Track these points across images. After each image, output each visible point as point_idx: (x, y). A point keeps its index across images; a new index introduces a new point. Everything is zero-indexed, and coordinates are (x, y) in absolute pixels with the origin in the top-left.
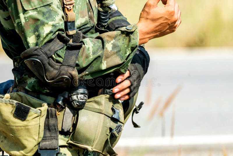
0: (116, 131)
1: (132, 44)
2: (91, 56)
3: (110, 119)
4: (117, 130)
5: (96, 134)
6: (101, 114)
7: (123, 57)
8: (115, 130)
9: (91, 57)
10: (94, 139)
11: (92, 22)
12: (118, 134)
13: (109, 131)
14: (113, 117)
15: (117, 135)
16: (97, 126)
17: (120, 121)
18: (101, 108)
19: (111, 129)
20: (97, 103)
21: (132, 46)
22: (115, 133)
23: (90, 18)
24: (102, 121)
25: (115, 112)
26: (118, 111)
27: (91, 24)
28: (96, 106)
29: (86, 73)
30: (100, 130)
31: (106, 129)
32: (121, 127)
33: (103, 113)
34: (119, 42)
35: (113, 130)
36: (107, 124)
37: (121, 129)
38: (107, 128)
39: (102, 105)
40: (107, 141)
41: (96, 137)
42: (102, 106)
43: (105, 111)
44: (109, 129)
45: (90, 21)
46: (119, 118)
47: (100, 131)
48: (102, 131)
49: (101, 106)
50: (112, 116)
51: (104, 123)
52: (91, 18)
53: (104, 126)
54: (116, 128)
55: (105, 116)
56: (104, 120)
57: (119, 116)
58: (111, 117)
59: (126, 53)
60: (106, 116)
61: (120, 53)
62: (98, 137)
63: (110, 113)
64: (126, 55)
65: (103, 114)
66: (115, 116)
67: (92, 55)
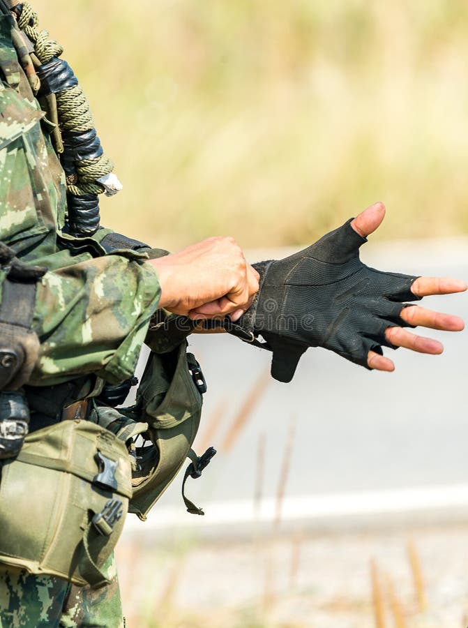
0: (105, 519)
1: (146, 284)
2: (61, 307)
3: (89, 485)
4: (108, 514)
5: (48, 528)
6: (62, 473)
7: (128, 320)
8: (100, 515)
9: (63, 309)
10: (45, 541)
11: (46, 221)
12: (112, 527)
13: (86, 518)
14: (99, 479)
15: (108, 529)
16: (53, 507)
17: (119, 489)
18: (64, 458)
19: (91, 514)
20: (54, 443)
21: (147, 291)
22: (102, 522)
23: (40, 211)
24: (67, 492)
25: (103, 466)
26: (112, 464)
27: (42, 225)
28: (51, 452)
29: (49, 344)
30: (60, 515)
31: (76, 513)
32: (119, 507)
33: (69, 469)
34: (116, 281)
35: (98, 515)
36: (82, 499)
37: (121, 512)
38: (81, 512)
39: (66, 448)
40: (80, 546)
41: (50, 537)
42: (67, 451)
43: (75, 465)
44: (86, 513)
45: (41, 217)
46: (115, 482)
47: (62, 519)
48: (66, 518)
49: (63, 452)
50: (96, 477)
51: (71, 496)
52: (43, 209)
53: (72, 505)
54: (103, 511)
55: (75, 477)
56: (73, 490)
57: (114, 478)
58: (92, 479)
59: (133, 309)
60: (78, 478)
61: (119, 308)
62: (57, 535)
63: (91, 468)
64: (133, 314)
65: (68, 472)
66: (104, 478)
67: (63, 305)
